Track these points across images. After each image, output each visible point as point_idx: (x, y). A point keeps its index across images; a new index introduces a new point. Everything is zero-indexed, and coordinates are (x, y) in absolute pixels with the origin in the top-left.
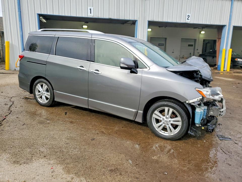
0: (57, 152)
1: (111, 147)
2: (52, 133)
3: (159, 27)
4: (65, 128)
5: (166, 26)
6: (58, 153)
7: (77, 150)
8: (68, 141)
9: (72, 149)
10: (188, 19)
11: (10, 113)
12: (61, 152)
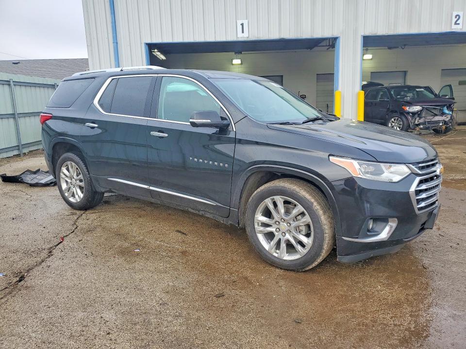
0: (135, 324)
1: (259, 317)
2: (138, 276)
3: (390, 48)
4: (168, 266)
5: (405, 45)
6: (138, 327)
7: (181, 320)
8: (166, 298)
9: (170, 319)
10: (456, 23)
11: (73, 232)
12: (146, 323)
